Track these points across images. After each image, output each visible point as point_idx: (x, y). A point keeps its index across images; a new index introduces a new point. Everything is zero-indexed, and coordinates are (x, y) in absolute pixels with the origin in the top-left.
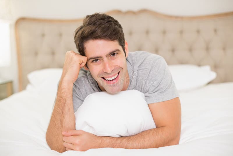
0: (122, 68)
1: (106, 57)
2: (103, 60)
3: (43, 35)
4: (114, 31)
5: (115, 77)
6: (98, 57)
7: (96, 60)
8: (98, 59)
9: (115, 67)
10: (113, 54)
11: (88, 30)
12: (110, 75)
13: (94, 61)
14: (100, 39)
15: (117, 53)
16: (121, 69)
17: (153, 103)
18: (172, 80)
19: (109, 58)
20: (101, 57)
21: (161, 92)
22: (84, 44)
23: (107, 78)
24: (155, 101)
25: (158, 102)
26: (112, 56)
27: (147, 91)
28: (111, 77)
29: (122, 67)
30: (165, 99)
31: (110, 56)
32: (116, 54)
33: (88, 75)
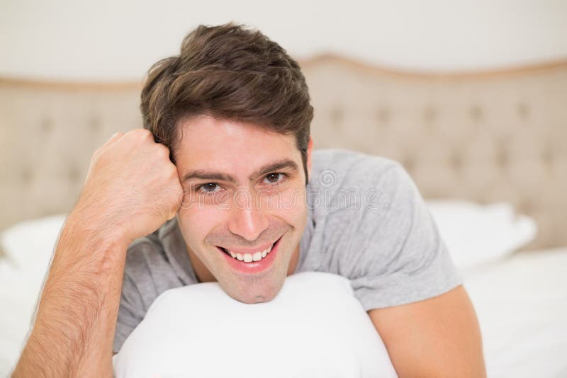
0: (293, 227)
1: (248, 182)
2: (235, 189)
4: (291, 101)
5: (264, 254)
6: (219, 176)
7: (210, 186)
8: (219, 181)
9: (269, 220)
10: (272, 174)
11: (204, 80)
12: (248, 247)
13: (203, 189)
14: (242, 121)
15: (286, 175)
16: (288, 231)
17: (390, 307)
18: (438, 240)
19: (257, 186)
20: (231, 179)
21: (411, 274)
22: (180, 124)
23: (236, 252)
24: (394, 301)
25: (403, 303)
26: (266, 181)
27: (362, 274)
28: (252, 253)
29: (292, 223)
30: (427, 293)
32: (281, 177)
33: (164, 236)
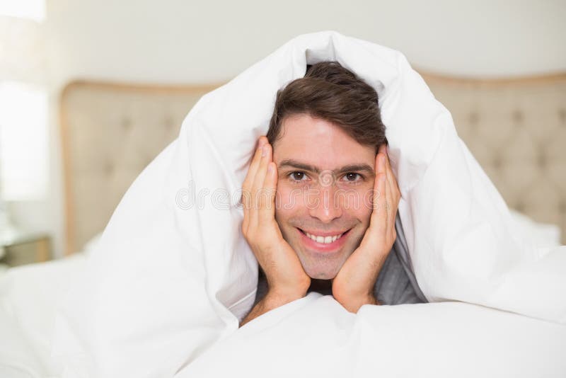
0: (361, 222)
3: (126, 124)
6: (308, 168)
7: (299, 175)
8: (307, 172)
9: (343, 211)
10: (350, 173)
15: (362, 176)
16: (357, 225)
19: (338, 181)
20: (317, 171)
26: (345, 178)
28: (324, 236)
29: (359, 218)
31: (343, 176)
32: (358, 178)
